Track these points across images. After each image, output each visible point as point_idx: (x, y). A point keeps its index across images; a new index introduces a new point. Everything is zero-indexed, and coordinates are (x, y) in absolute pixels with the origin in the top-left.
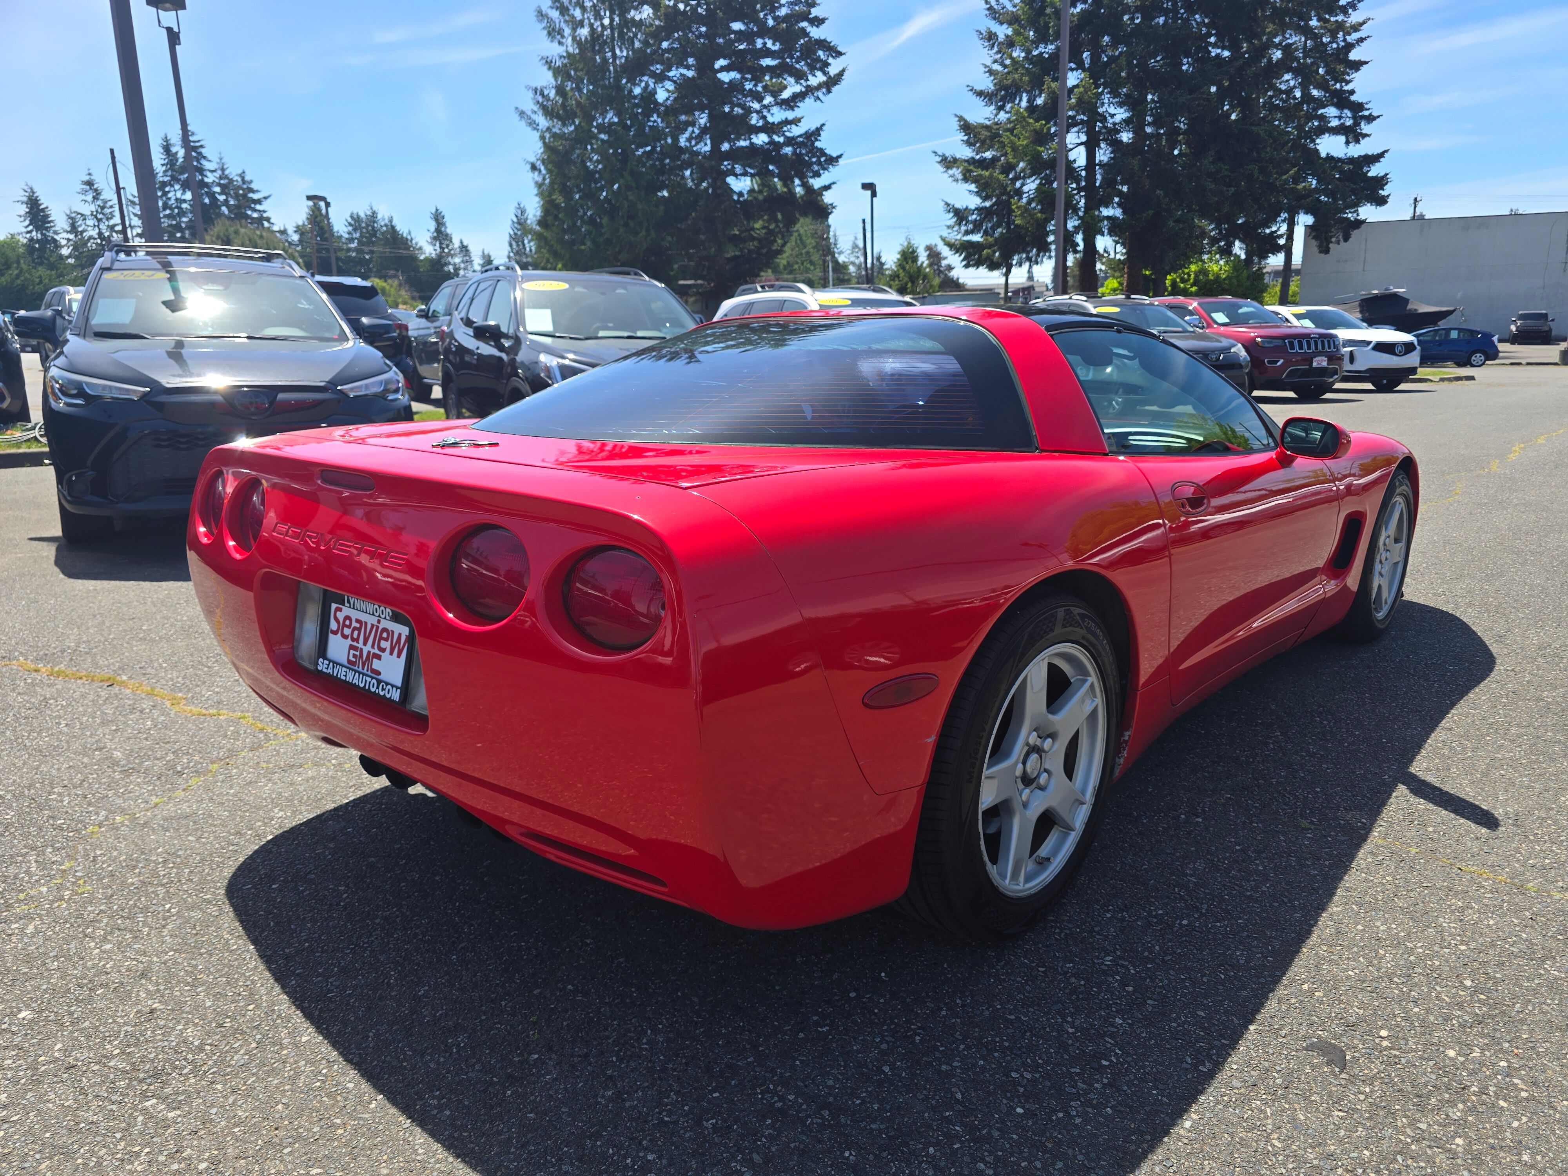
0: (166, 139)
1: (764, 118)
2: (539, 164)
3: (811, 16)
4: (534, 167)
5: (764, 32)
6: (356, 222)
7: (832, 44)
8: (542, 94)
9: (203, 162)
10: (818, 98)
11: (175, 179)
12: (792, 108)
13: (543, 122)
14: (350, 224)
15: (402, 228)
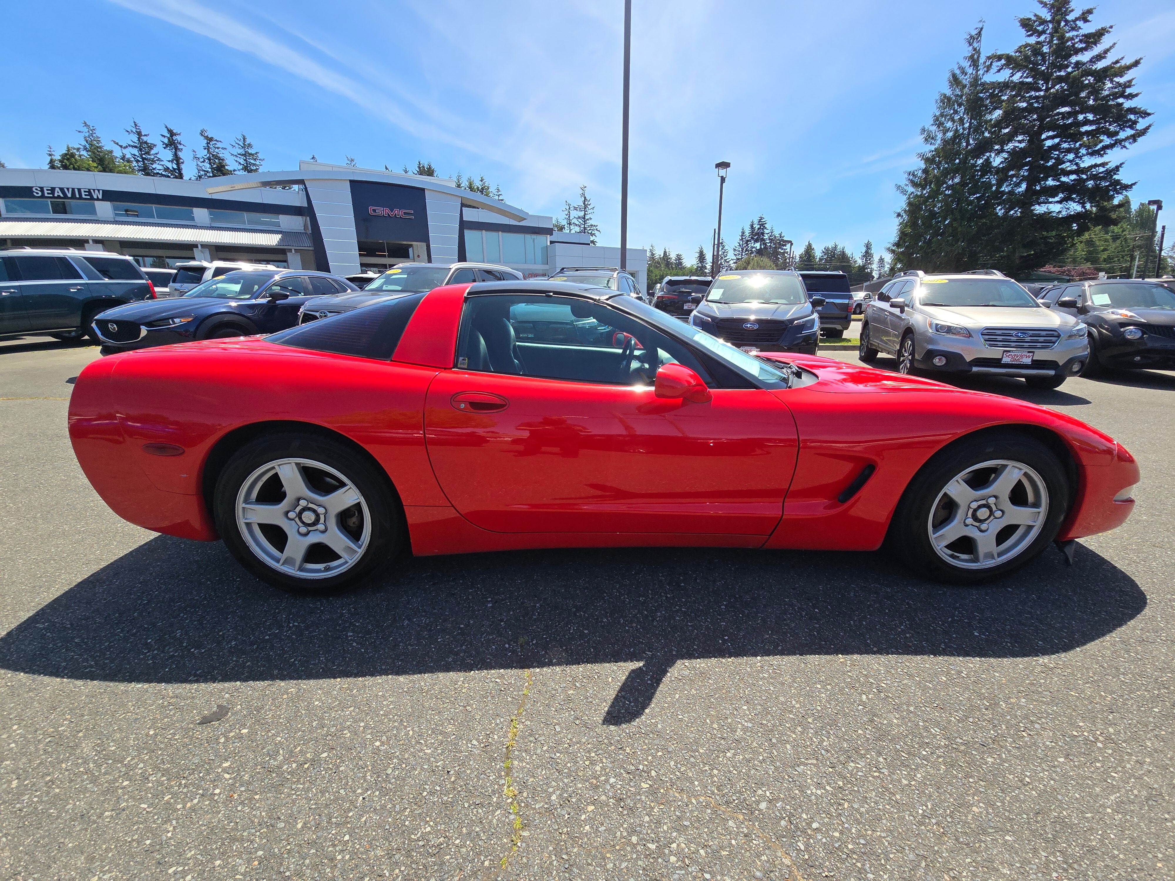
0: (753, 222)
1: (1077, 164)
2: (903, 213)
3: (1126, 94)
4: (899, 215)
5: (1085, 109)
6: (827, 251)
7: (1142, 109)
8: (913, 175)
9: (765, 230)
10: (1125, 147)
11: (752, 238)
12: (1102, 156)
13: (911, 189)
14: (824, 252)
15: (848, 252)
